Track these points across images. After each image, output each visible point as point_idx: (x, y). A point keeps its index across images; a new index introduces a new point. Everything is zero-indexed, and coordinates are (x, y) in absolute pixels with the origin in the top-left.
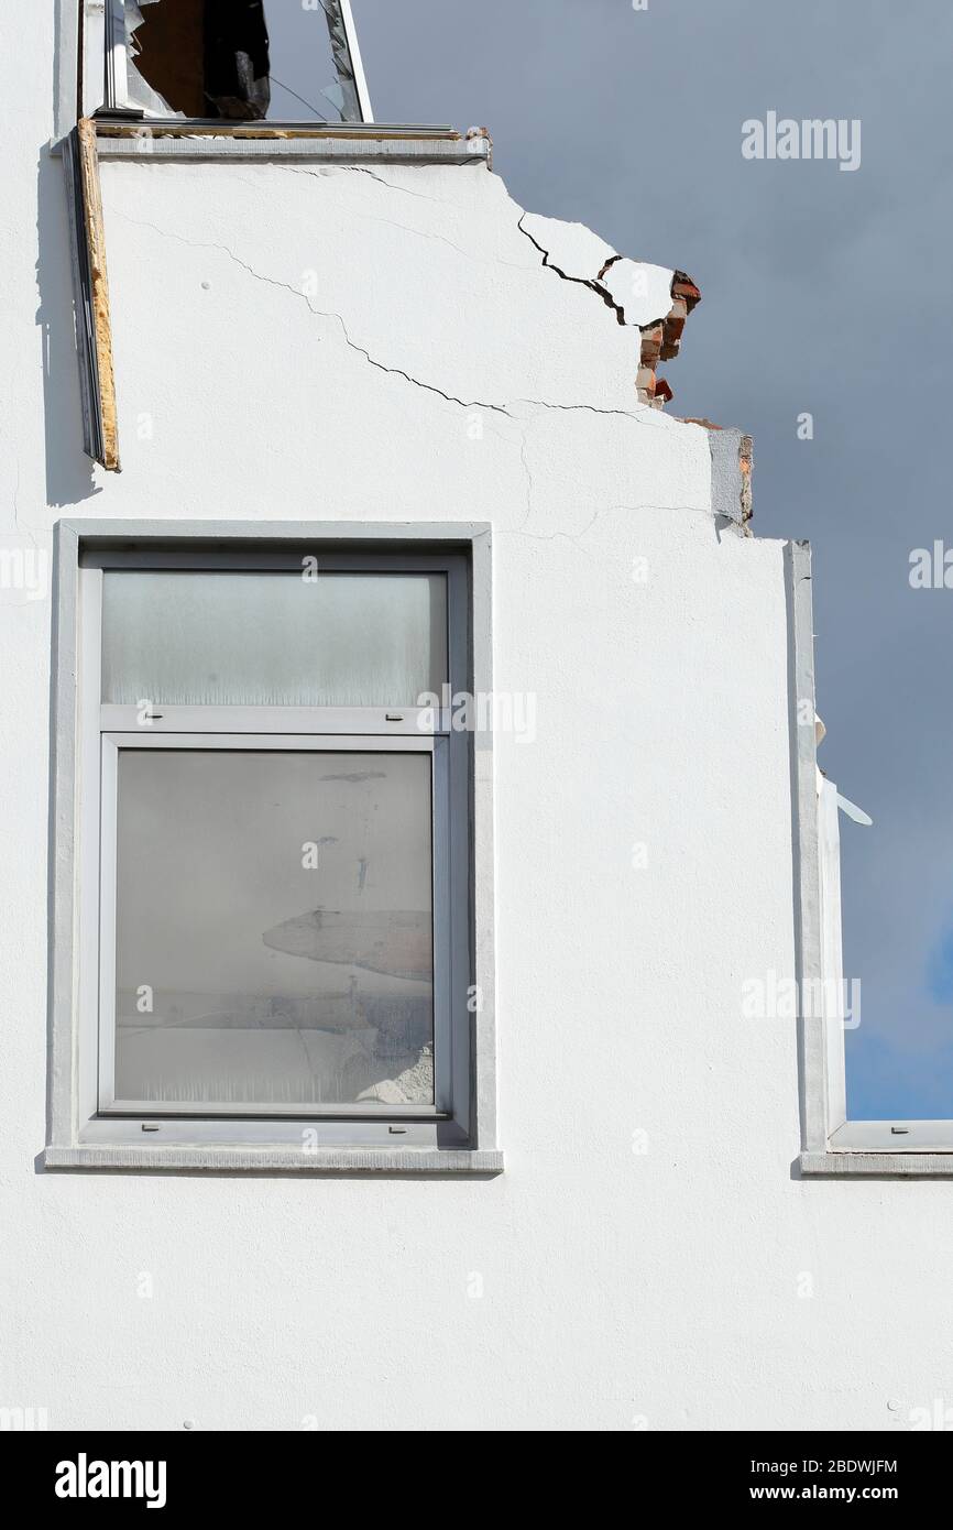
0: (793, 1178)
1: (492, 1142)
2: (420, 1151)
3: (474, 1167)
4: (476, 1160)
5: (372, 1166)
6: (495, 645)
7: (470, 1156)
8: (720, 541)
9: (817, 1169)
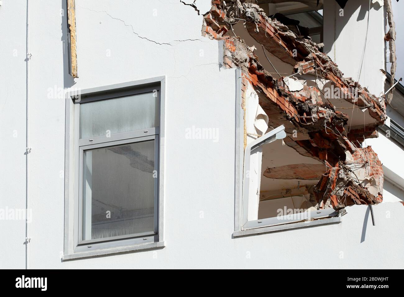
0: (232, 238)
1: (162, 240)
2: (145, 244)
3: (158, 246)
4: (158, 244)
5: (134, 250)
6: (166, 109)
7: (157, 243)
8: (220, 71)
9: (237, 235)
